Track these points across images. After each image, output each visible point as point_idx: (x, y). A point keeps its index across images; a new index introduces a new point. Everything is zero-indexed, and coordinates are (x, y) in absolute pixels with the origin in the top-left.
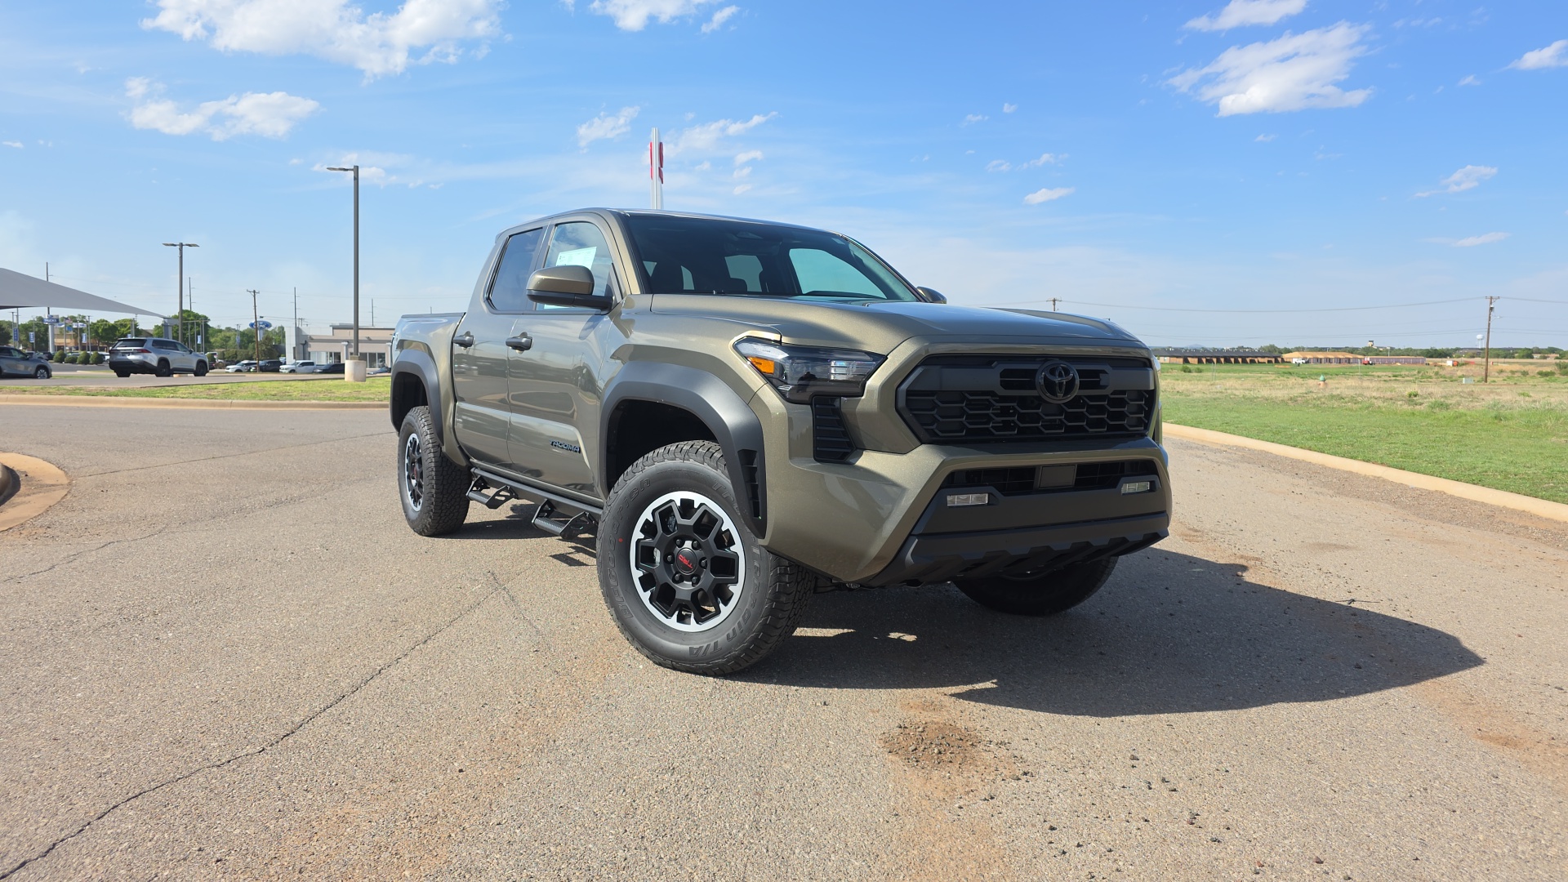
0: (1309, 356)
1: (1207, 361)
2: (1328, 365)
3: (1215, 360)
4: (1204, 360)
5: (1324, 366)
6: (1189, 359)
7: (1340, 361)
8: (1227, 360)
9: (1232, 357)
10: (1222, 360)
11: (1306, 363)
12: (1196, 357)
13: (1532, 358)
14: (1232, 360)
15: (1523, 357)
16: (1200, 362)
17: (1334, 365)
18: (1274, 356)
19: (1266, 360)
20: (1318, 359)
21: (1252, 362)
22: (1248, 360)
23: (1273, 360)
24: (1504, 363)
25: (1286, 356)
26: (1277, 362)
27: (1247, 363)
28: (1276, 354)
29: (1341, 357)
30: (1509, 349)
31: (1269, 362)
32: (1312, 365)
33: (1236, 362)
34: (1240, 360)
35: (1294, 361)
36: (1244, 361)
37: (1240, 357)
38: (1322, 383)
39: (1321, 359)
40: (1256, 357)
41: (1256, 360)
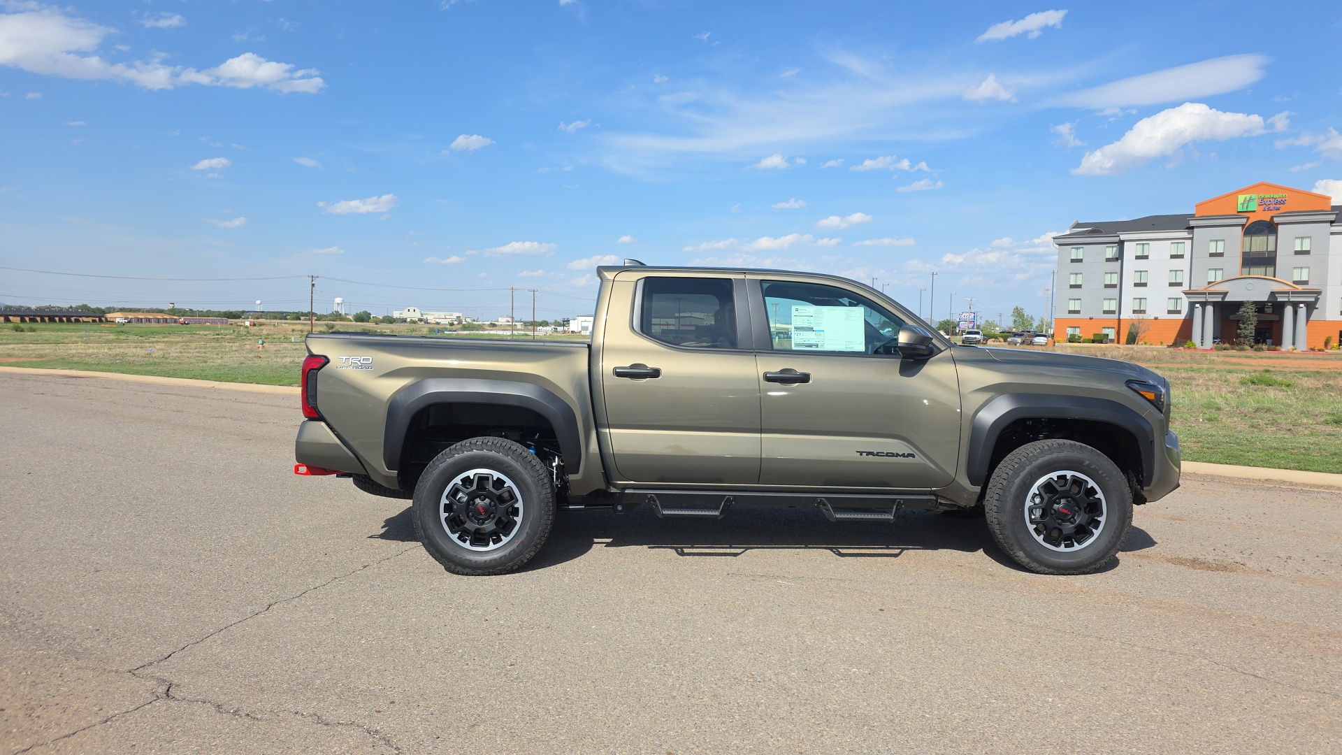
0: (131, 316)
1: (30, 320)
2: (148, 325)
3: (38, 319)
4: (27, 319)
5: (144, 325)
6: (11, 318)
7: (158, 321)
8: (52, 319)
9: (57, 316)
10: (47, 319)
11: (129, 322)
12: (18, 316)
13: (300, 319)
14: (57, 319)
15: (293, 319)
16: (23, 321)
17: (154, 325)
18: (99, 316)
19: (90, 319)
20: (138, 319)
21: (77, 321)
22: (73, 319)
23: (97, 319)
24: (285, 323)
25: (109, 316)
26: (101, 321)
27: (72, 322)
28: (98, 314)
29: (159, 317)
30: (282, 313)
31: (94, 321)
32: (134, 324)
33: (61, 321)
34: (65, 319)
35: (117, 320)
36: (69, 321)
37: (65, 316)
38: (261, 346)
39: (141, 319)
40: (81, 317)
41: (81, 319)
